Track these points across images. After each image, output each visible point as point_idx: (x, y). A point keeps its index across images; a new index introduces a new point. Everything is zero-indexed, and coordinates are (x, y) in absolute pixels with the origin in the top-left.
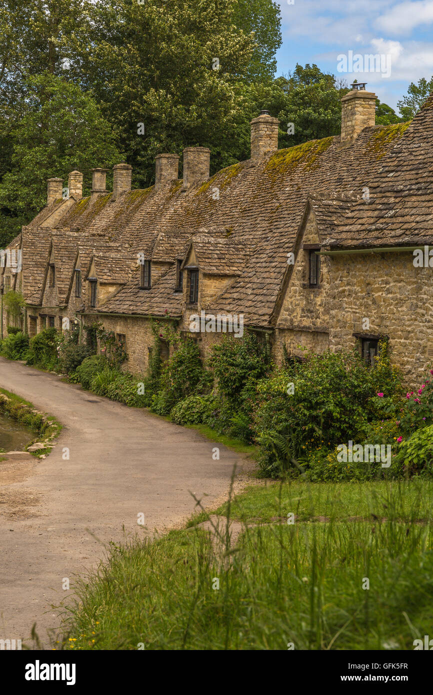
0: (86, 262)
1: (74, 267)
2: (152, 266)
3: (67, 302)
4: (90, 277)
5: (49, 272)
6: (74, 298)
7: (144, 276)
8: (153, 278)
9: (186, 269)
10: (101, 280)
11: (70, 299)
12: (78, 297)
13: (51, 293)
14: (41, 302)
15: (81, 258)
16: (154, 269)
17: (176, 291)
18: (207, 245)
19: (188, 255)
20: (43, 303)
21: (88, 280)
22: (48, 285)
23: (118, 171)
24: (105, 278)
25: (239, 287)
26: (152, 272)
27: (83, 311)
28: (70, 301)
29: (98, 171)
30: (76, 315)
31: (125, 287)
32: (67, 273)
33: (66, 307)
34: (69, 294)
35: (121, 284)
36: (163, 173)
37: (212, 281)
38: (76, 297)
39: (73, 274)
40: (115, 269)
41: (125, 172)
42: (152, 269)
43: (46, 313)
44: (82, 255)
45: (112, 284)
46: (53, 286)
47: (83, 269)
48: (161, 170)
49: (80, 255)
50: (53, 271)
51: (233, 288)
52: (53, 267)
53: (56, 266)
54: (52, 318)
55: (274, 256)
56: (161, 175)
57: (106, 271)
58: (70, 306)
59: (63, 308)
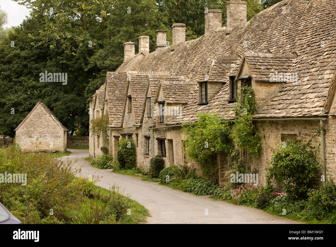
0: (155, 90)
1: (146, 95)
2: (208, 86)
3: (141, 122)
4: (159, 100)
5: (128, 102)
6: (147, 119)
7: (202, 95)
8: (209, 95)
9: (240, 80)
10: (168, 101)
11: (144, 120)
12: (150, 117)
13: (129, 117)
14: (122, 125)
15: (152, 88)
16: (210, 88)
17: (230, 102)
18: (257, 58)
19: (241, 68)
20: (123, 125)
21: (157, 102)
22: (127, 112)
23: (176, 28)
24: (171, 100)
25: (286, 91)
26: (208, 90)
27: (154, 126)
28: (144, 122)
29: (161, 32)
30: (149, 130)
31: (187, 106)
32: (141, 102)
33: (141, 126)
34: (143, 116)
35: (183, 104)
36: (211, 24)
37: (263, 87)
38: (148, 117)
39: (146, 100)
40: (178, 93)
41: (180, 29)
42: (208, 88)
43: (126, 133)
44: (152, 85)
45: (176, 104)
46: (130, 112)
47: (153, 95)
48: (209, 21)
49: (150, 85)
50: (131, 101)
51: (281, 92)
52: (130, 98)
53: (132, 96)
54: (130, 135)
55: (315, 63)
56: (209, 25)
57: (171, 94)
58: (144, 125)
59: (138, 126)
